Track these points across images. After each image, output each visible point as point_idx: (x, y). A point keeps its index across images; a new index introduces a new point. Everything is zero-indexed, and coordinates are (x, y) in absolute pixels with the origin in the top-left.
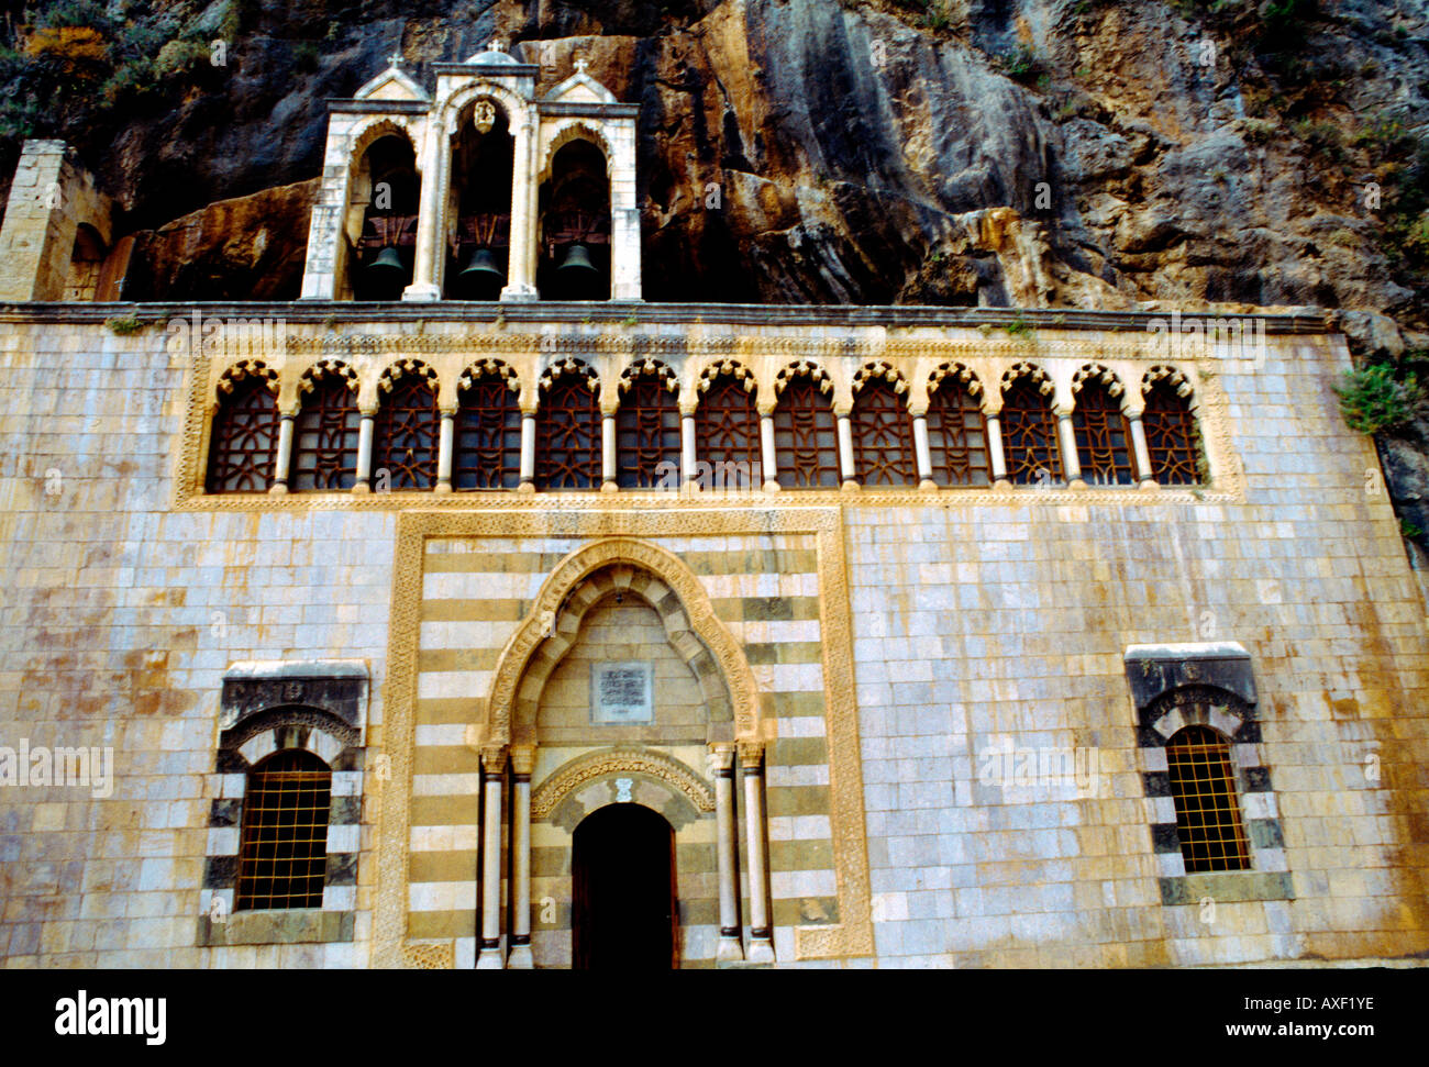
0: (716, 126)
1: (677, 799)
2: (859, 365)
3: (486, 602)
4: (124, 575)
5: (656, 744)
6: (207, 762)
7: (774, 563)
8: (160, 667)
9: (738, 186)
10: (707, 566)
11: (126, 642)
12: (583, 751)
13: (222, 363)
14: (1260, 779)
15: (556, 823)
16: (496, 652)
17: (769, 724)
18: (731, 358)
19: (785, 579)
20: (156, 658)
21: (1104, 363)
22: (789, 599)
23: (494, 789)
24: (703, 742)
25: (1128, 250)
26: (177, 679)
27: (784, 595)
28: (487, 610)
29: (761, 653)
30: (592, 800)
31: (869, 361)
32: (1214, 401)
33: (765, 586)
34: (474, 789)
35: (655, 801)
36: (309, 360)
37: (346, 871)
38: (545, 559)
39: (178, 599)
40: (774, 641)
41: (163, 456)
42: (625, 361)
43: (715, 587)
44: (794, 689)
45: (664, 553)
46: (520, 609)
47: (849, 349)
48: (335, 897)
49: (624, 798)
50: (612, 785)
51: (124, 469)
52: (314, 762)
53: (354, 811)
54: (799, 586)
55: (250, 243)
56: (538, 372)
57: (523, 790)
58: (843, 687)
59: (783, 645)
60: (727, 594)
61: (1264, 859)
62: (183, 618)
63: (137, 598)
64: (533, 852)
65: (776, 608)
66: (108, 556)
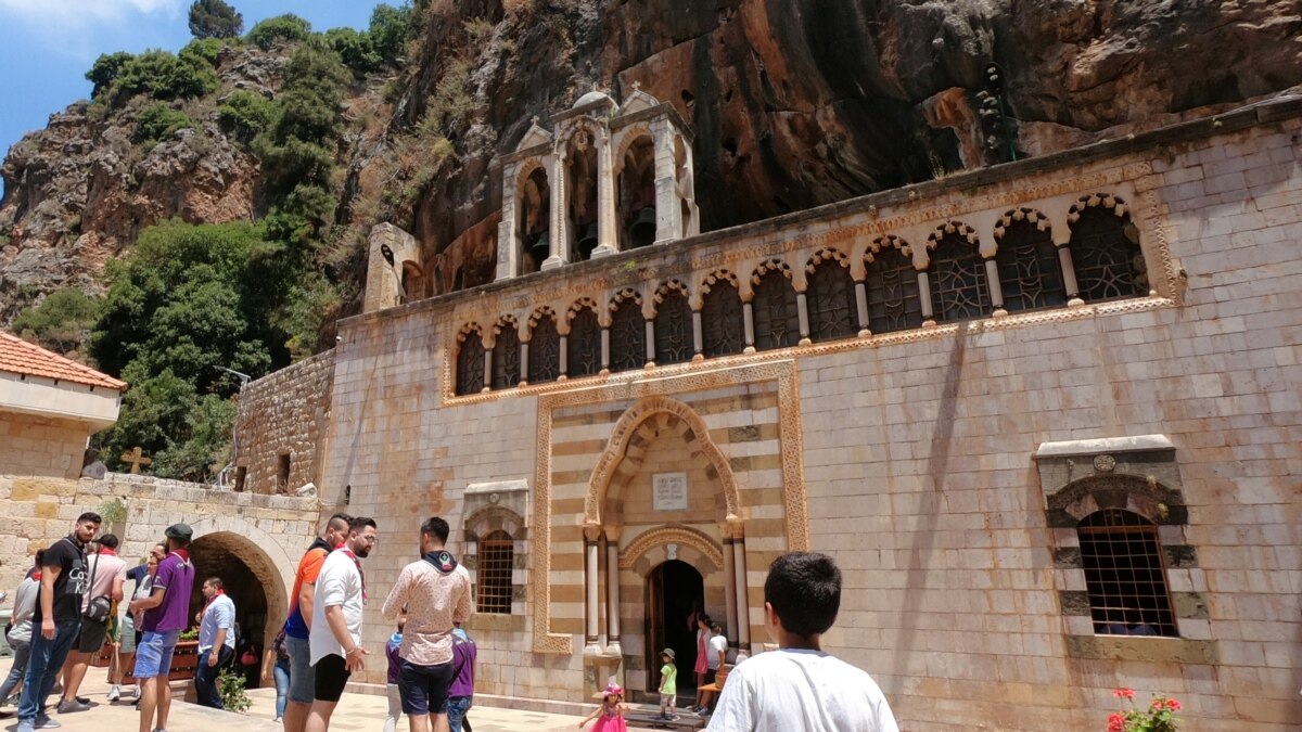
0: (756, 85)
1: (704, 557)
2: (811, 254)
3: (583, 443)
4: (423, 444)
5: (690, 522)
6: (461, 536)
7: (748, 400)
8: (440, 489)
9: (777, 122)
10: (705, 408)
11: (426, 476)
12: (649, 527)
13: (458, 325)
15: (635, 571)
16: (588, 472)
17: (745, 510)
18: (721, 268)
19: (755, 413)
20: (439, 484)
21: (1026, 206)
22: (760, 426)
23: (594, 551)
24: (714, 522)
25: (1081, 89)
26: (447, 495)
27: (756, 423)
28: (582, 448)
29: (742, 463)
30: (655, 558)
31: (817, 249)
32: (1151, 214)
33: (741, 418)
34: (582, 551)
35: (690, 558)
36: (494, 317)
37: (521, 594)
38: (615, 415)
39: (445, 450)
40: (749, 454)
41: (435, 379)
42: (655, 284)
43: (713, 422)
44: (764, 486)
46: (602, 445)
47: (802, 242)
48: (517, 608)
49: (672, 557)
50: (665, 548)
51: (420, 388)
52: (506, 536)
54: (764, 416)
55: (486, 248)
56: (607, 301)
57: (612, 551)
58: (795, 485)
59: (755, 458)
60: (717, 426)
61: (1192, 629)
62: (448, 462)
63: (429, 454)
64: (620, 587)
65: (753, 433)
66: (417, 434)
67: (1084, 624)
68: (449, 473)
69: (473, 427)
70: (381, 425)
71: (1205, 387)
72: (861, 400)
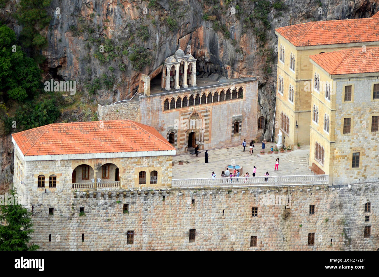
2: (215, 91)
4: (159, 120)
6: (166, 134)
7: (207, 112)
10: (201, 113)
11: (160, 125)
13: (165, 99)
14: (241, 126)
15: (188, 134)
20: (162, 126)
22: (208, 115)
26: (164, 128)
30: (190, 132)
33: (206, 114)
37: (176, 141)
38: (190, 114)
39: (164, 121)
42: (196, 94)
43: (202, 114)
45: (198, 112)
48: (175, 143)
49: (192, 131)
51: (159, 110)
53: (176, 136)
54: (208, 113)
56: (189, 96)
58: (211, 122)
61: (240, 132)
62: (164, 123)
63: (161, 121)
65: (206, 116)
66: (158, 118)
67: (233, 133)
68: (164, 124)
69: (168, 117)
70: (151, 117)
71: (245, 109)
72: (218, 111)
